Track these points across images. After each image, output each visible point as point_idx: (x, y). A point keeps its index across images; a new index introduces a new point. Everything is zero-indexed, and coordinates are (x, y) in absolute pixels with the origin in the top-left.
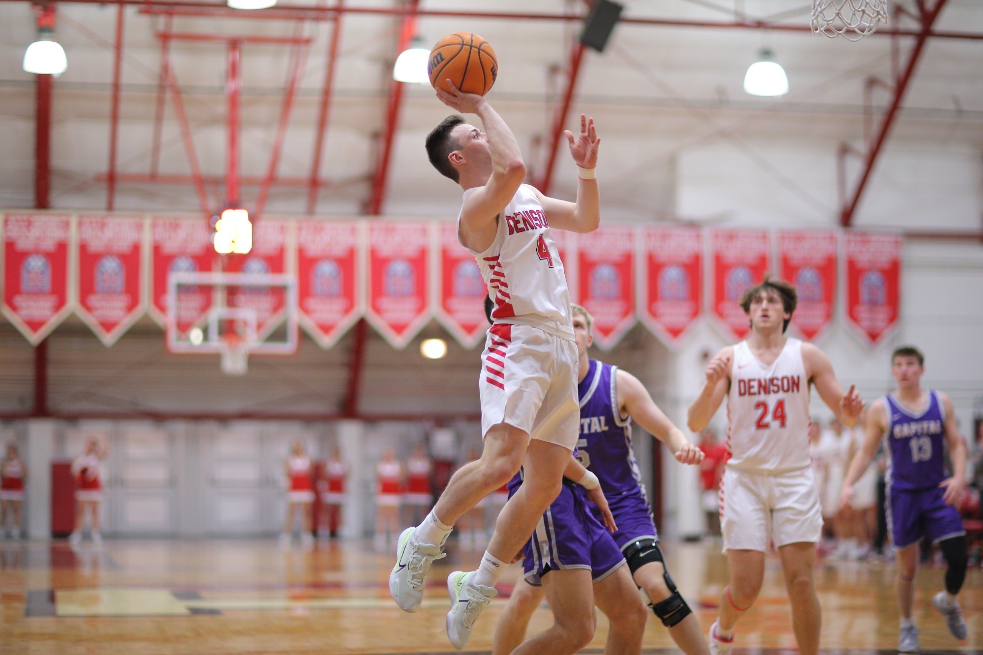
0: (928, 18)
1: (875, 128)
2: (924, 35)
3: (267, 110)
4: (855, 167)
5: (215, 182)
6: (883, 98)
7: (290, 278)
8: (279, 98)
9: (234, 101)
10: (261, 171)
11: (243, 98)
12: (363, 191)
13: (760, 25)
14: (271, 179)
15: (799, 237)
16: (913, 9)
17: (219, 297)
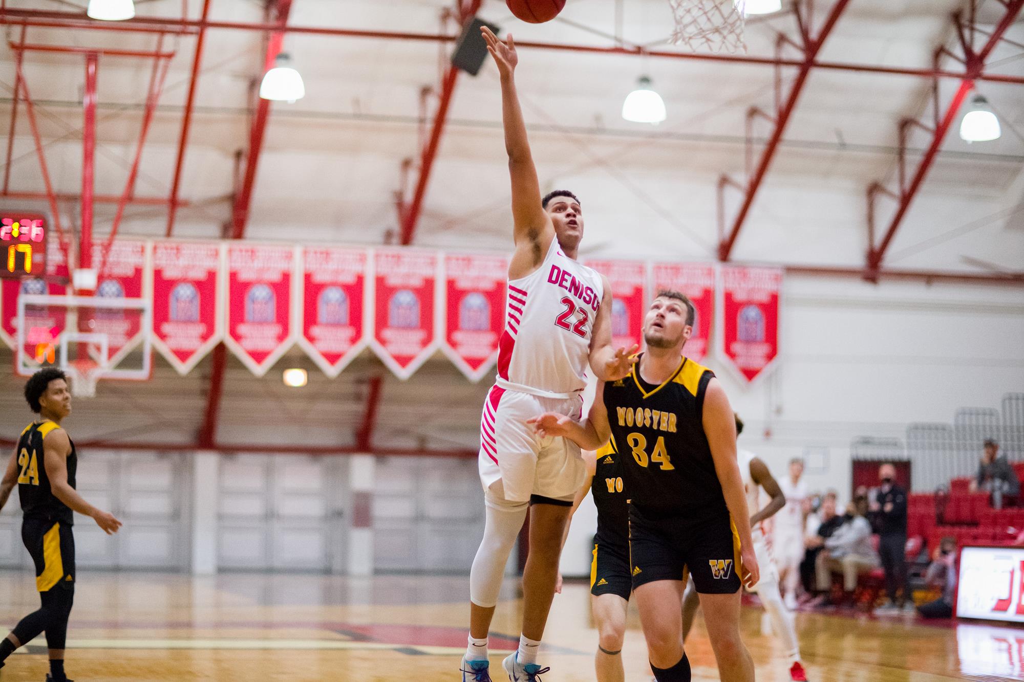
0: (812, 48)
1: (756, 160)
2: (807, 65)
3: (125, 126)
4: (734, 199)
5: (70, 198)
6: (765, 129)
7: (146, 301)
8: (141, 113)
9: (90, 115)
10: (119, 190)
11: (100, 112)
12: (225, 212)
13: (638, 51)
14: (128, 198)
15: (676, 269)
16: (797, 39)
17: (71, 319)
